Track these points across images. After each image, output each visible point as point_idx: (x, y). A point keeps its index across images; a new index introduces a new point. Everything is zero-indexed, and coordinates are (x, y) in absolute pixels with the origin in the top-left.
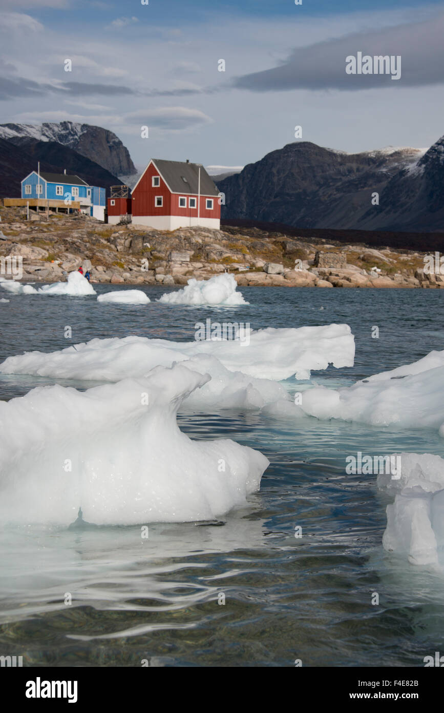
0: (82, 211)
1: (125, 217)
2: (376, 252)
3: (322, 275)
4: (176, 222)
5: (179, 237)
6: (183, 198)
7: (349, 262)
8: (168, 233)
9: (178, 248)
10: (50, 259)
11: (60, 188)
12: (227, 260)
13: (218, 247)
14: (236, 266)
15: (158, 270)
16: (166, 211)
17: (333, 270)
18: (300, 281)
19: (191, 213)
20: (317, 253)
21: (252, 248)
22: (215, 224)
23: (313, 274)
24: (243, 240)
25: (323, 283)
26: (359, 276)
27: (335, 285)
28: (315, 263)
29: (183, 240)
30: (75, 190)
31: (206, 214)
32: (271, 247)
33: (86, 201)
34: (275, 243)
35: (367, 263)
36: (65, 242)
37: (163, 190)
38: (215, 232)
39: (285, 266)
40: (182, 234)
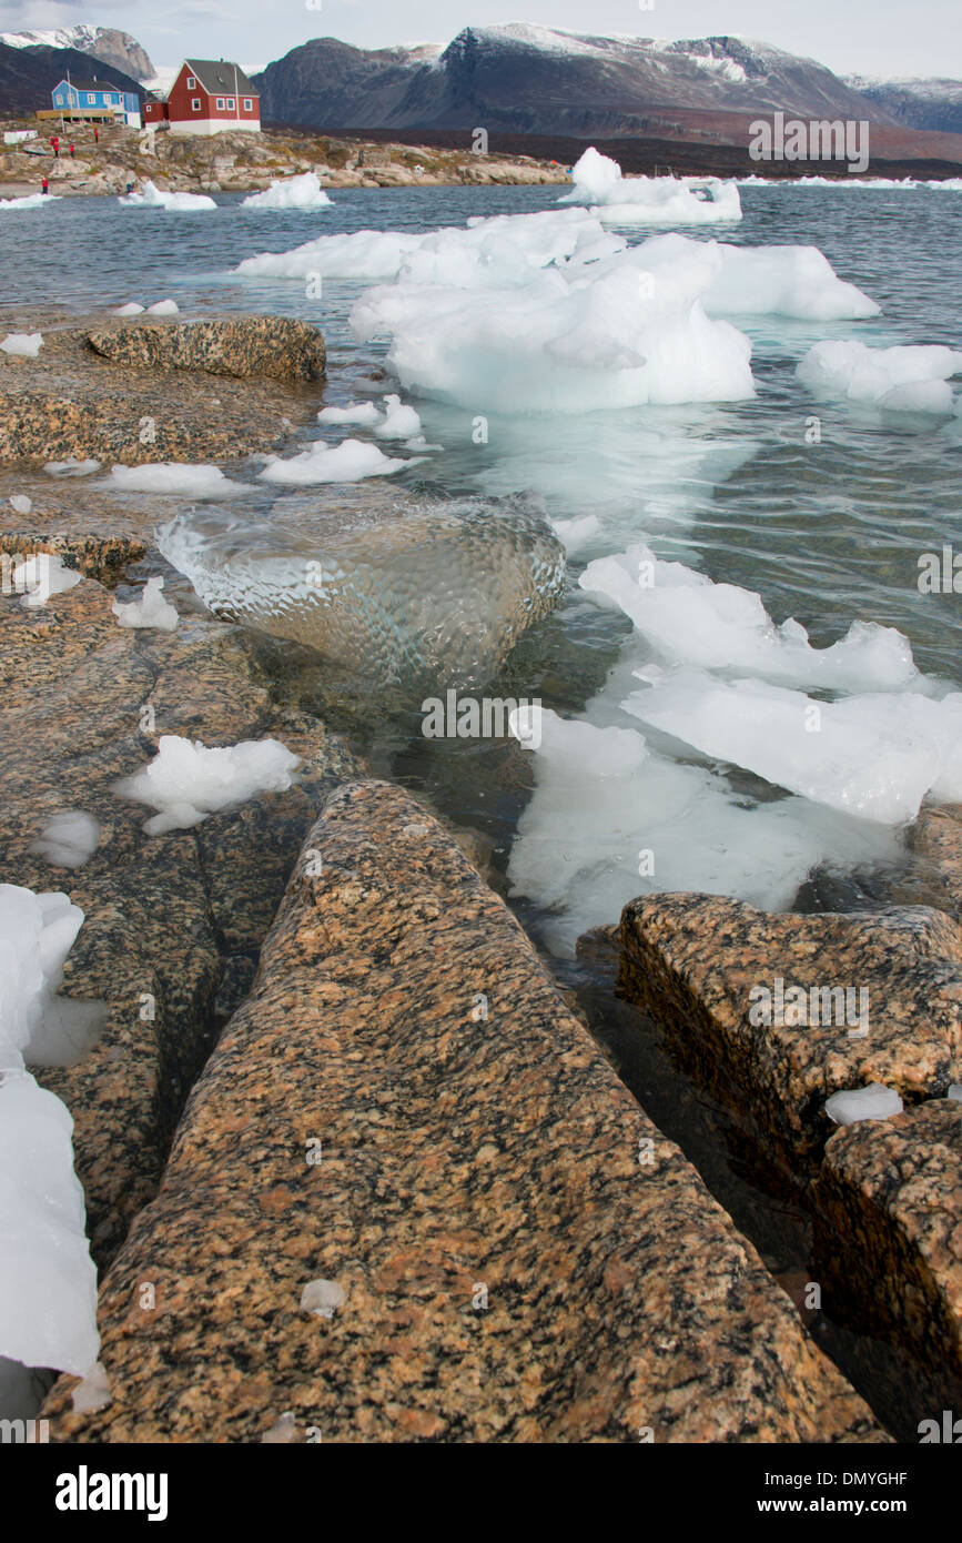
0: (117, 119)
1: (163, 123)
2: (417, 150)
3: (367, 174)
4: (214, 126)
5: (220, 142)
6: (222, 102)
7: (393, 161)
8: (209, 137)
9: (221, 153)
10: (94, 172)
11: (92, 97)
12: (271, 164)
13: (260, 149)
14: (281, 169)
15: (203, 177)
16: (205, 114)
17: (378, 170)
18: (347, 181)
19: (230, 116)
20: (361, 152)
21: (296, 150)
22: (254, 125)
23: (359, 174)
24: (285, 141)
25: (369, 183)
26: (404, 175)
27: (382, 185)
28: (360, 164)
29: (225, 145)
30: (107, 98)
31: (245, 116)
32: (315, 148)
33: (120, 109)
34: (317, 143)
35: (410, 161)
36: (106, 153)
37: (199, 92)
38: (256, 135)
39: (331, 167)
40: (223, 138)
